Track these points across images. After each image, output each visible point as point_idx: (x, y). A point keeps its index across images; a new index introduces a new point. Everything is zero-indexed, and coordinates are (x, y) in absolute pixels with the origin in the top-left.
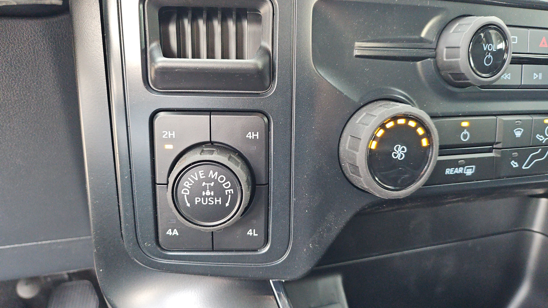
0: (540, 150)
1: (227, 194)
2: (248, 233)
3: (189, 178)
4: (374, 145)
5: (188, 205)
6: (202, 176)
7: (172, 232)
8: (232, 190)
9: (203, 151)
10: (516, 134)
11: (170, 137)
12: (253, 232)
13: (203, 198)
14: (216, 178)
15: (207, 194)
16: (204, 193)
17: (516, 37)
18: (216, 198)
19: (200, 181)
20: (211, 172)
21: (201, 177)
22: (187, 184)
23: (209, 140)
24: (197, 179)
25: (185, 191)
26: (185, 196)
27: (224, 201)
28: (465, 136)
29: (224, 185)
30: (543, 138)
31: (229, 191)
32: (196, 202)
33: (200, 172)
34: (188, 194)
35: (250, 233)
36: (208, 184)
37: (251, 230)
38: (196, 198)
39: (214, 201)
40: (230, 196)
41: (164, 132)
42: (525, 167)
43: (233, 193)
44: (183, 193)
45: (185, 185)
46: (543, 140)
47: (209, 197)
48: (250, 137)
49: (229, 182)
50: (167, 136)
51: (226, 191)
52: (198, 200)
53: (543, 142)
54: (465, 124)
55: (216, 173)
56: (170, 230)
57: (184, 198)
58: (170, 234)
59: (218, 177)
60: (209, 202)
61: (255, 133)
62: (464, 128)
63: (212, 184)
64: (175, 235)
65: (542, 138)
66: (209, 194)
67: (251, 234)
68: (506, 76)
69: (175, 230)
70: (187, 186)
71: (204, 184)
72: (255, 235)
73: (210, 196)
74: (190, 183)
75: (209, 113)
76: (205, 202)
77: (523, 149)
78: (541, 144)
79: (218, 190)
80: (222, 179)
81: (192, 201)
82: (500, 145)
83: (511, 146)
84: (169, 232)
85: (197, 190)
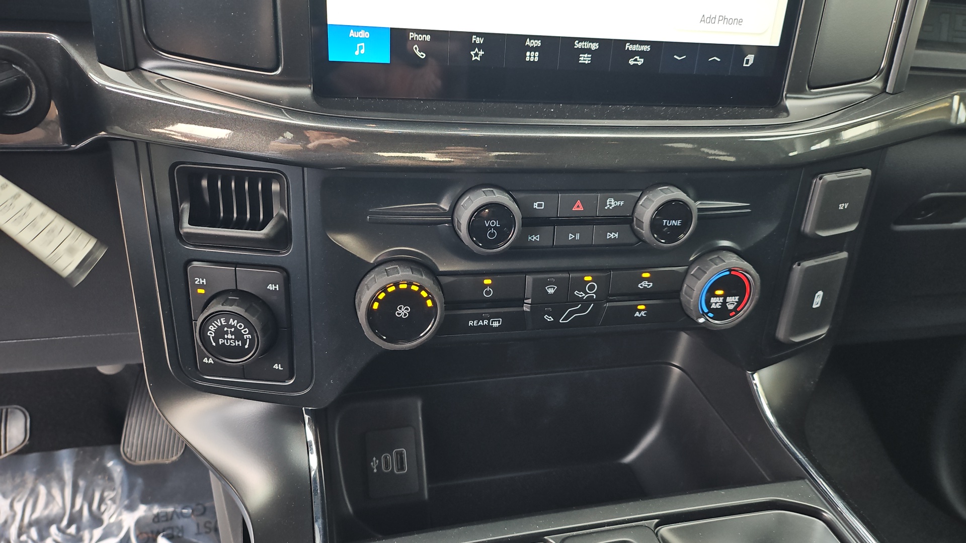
0: (580, 305)
1: (245, 338)
2: (274, 367)
3: (213, 324)
4: (376, 306)
5: (214, 344)
6: (224, 322)
7: (208, 360)
8: (250, 335)
9: (227, 299)
10: (549, 291)
11: (201, 283)
12: (278, 366)
13: (225, 340)
14: (235, 325)
15: (229, 337)
16: (226, 336)
17: (543, 203)
18: (236, 341)
19: (223, 326)
20: (231, 320)
21: (223, 324)
22: (211, 328)
23: (235, 288)
24: (220, 325)
25: (210, 333)
26: (211, 337)
27: (244, 342)
28: (488, 293)
29: (242, 331)
30: (584, 295)
31: (248, 336)
32: (220, 343)
33: (222, 319)
34: (213, 335)
35: (276, 366)
36: (229, 330)
37: (276, 365)
38: (220, 340)
39: (235, 343)
40: (248, 340)
41: (196, 279)
42: (562, 321)
43: (250, 337)
44: (209, 334)
45: (210, 328)
46: (584, 296)
47: (230, 339)
48: (271, 289)
49: (246, 329)
50: (199, 282)
51: (245, 336)
52: (222, 341)
53: (584, 298)
54: (487, 282)
55: (236, 321)
56: (206, 359)
57: (210, 338)
58: (207, 362)
59: (237, 324)
60: (231, 343)
61: (275, 286)
62: (487, 285)
63: (233, 330)
64: (211, 363)
65: (582, 295)
66: (231, 337)
67: (277, 368)
68: (534, 238)
69: (210, 359)
70: (212, 329)
71: (226, 329)
72: (280, 368)
73: (232, 339)
74: (214, 327)
75: (234, 265)
76: (227, 343)
77: (559, 304)
78: (581, 300)
79: (238, 335)
80: (241, 326)
81: (217, 341)
82: (529, 301)
83: (542, 302)
84: (205, 360)
85: (220, 333)
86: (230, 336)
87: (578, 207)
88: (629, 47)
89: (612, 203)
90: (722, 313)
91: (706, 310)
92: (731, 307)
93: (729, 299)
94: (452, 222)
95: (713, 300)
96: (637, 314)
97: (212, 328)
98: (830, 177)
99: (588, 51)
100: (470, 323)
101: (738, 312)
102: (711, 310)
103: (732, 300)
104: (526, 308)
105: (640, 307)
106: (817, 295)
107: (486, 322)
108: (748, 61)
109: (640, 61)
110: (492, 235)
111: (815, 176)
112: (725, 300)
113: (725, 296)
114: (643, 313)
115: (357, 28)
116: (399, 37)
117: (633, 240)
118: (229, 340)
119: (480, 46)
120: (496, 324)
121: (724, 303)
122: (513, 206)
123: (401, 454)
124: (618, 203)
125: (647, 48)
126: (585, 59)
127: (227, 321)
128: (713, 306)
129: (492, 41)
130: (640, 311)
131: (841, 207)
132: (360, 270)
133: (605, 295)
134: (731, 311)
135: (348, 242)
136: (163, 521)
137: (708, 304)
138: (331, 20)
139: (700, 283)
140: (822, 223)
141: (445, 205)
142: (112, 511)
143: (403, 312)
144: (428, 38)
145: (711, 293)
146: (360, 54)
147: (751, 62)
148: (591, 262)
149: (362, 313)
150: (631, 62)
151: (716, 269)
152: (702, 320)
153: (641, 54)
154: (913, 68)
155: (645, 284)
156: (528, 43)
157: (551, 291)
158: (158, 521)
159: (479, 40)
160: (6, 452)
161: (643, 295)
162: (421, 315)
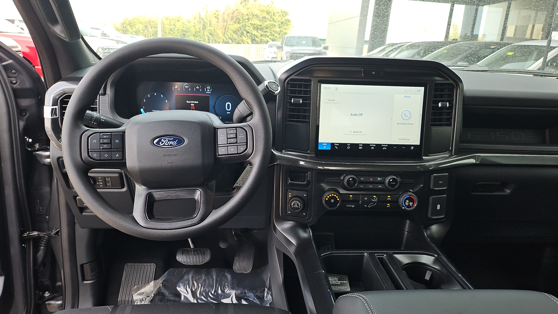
2: (303, 214)
4: (327, 199)
8: (300, 205)
9: (296, 197)
17: (363, 178)
23: (297, 195)
27: (299, 207)
28: (351, 199)
30: (374, 200)
42: (369, 207)
50: (290, 194)
54: (351, 196)
61: (305, 195)
62: (351, 197)
68: (361, 186)
72: (305, 214)
75: (297, 190)
77: (368, 202)
78: (373, 202)
79: (298, 205)
80: (299, 203)
81: (293, 206)
82: (361, 201)
83: (364, 202)
84: (289, 212)
85: (294, 204)
86: (296, 205)
87: (371, 179)
88: (382, 145)
89: (379, 179)
90: (409, 206)
91: (405, 206)
92: (411, 205)
93: (410, 203)
94: (343, 182)
95: (406, 203)
96: (387, 206)
97: (293, 203)
98: (435, 175)
99: (373, 146)
100: (347, 206)
101: (413, 207)
102: (406, 206)
103: (411, 204)
104: (360, 203)
105: (388, 205)
106: (438, 206)
107: (351, 206)
108: (412, 148)
109: (386, 148)
110: (352, 184)
111: (431, 175)
112: (409, 203)
113: (409, 202)
114: (389, 206)
115: (324, 143)
116: (333, 145)
117: (385, 188)
118: (296, 206)
119: (349, 146)
120: (353, 206)
121: (409, 204)
122: (357, 178)
123: (328, 247)
124: (381, 179)
125: (387, 146)
126: (372, 148)
127: (296, 202)
128: (406, 205)
129: (352, 145)
130: (388, 206)
131: (440, 182)
132: (323, 192)
133: (379, 201)
134: (411, 206)
135: (323, 185)
136: (243, 294)
137: (405, 204)
138: (319, 142)
139: (402, 199)
140: (435, 186)
141: (342, 178)
142: (227, 289)
143: (332, 201)
144: (338, 145)
145: (405, 202)
146: (325, 148)
147: (413, 148)
148: (375, 193)
149: (324, 202)
150: (383, 149)
151: (406, 196)
152: (403, 208)
153: (386, 147)
154: (459, 149)
155: (389, 199)
156: (359, 145)
157: (366, 199)
158: (242, 294)
159: (349, 145)
160: (204, 262)
161: (389, 202)
162: (336, 202)
